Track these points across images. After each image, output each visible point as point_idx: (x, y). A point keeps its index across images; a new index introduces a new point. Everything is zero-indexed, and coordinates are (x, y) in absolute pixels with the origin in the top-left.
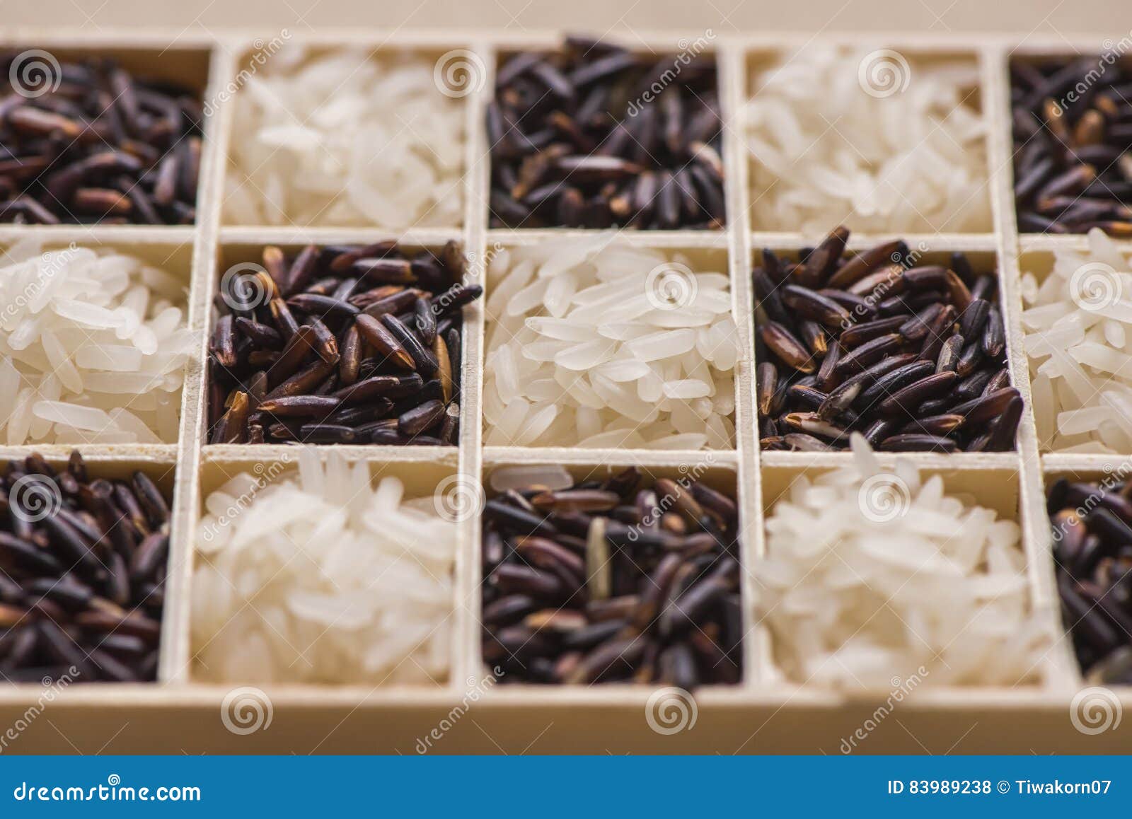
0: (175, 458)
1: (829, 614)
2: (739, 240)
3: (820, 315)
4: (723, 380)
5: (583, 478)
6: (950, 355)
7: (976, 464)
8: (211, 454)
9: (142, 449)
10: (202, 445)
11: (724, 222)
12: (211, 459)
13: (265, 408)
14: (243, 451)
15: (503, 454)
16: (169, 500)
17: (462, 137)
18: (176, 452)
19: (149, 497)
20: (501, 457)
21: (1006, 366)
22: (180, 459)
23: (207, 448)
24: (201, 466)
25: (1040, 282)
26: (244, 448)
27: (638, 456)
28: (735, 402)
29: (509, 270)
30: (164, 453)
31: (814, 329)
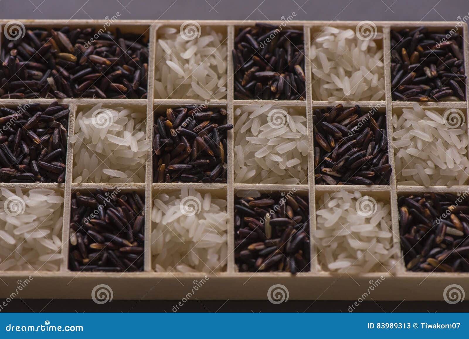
0: (145, 188)
1: (334, 246)
2: (309, 104)
3: (333, 133)
4: (304, 159)
5: (264, 195)
6: (371, 149)
7: (378, 190)
8: (155, 186)
9: (135, 185)
10: (152, 183)
11: (305, 97)
12: (155, 188)
13: (170, 168)
14: (164, 185)
15: (240, 186)
16: (144, 202)
17: (226, 59)
18: (145, 186)
19: (138, 201)
20: (239, 188)
21: (387, 152)
22: (146, 189)
23: (154, 184)
24: (152, 191)
25: (398, 118)
26: (164, 184)
27: (279, 187)
28: (308, 166)
29: (241, 115)
30: (141, 186)
31: (331, 138)
